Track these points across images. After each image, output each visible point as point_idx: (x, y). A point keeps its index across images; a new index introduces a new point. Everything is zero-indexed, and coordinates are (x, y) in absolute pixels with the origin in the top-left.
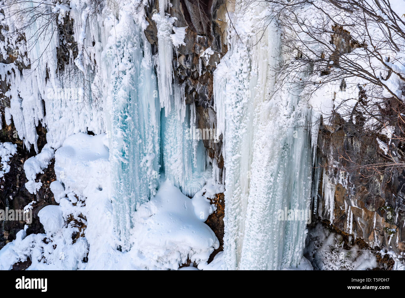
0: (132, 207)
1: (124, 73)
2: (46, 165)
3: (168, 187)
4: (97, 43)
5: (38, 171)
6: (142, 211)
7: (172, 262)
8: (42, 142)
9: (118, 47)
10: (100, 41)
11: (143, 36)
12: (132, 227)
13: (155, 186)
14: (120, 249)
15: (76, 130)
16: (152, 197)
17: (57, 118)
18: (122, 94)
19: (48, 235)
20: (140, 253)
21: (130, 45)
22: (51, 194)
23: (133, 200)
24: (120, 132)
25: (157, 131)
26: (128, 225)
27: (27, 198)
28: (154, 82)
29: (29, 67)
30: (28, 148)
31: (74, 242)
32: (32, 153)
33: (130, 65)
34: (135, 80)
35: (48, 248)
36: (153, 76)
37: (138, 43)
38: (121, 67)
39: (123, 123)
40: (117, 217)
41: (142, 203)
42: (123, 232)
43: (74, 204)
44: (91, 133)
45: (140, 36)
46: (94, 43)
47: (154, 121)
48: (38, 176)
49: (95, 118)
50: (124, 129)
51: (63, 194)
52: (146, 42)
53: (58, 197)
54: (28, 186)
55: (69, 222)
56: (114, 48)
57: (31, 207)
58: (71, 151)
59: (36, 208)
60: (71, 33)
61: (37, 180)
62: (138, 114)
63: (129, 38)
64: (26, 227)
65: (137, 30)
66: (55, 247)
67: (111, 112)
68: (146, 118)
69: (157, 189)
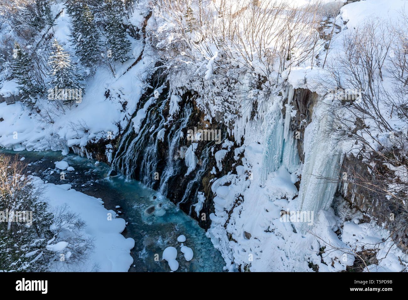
0: (268, 172)
1: (272, 124)
2: (242, 151)
3: (282, 168)
4: (265, 112)
5: (239, 153)
6: (271, 175)
7: (279, 196)
8: (242, 143)
9: (271, 114)
10: (266, 111)
11: (281, 112)
12: (266, 179)
13: (278, 167)
14: (261, 186)
15: (254, 141)
16: (276, 170)
17: (248, 136)
18: (270, 131)
19: (238, 176)
20: (268, 190)
21: (275, 114)
22: (242, 162)
23: (268, 170)
24: (267, 144)
25: (281, 147)
26: (265, 179)
27: (234, 161)
28: (283, 129)
29: (242, 117)
30: (238, 145)
31: (246, 180)
32: (239, 146)
33: (274, 121)
34: (275, 127)
35: (237, 180)
36: (282, 127)
37: (279, 114)
38: (271, 122)
39: (269, 141)
40: (262, 175)
41: (271, 172)
42: (263, 181)
43: (249, 167)
44: (259, 143)
45: (280, 111)
46: (264, 112)
47: (280, 143)
48: (239, 155)
49: (261, 138)
50: (269, 144)
51: (245, 163)
52: (282, 114)
53: (244, 163)
54: (235, 157)
55: (246, 173)
56: (270, 114)
57: (235, 165)
58: (251, 148)
59: (236, 165)
60: (257, 107)
61: (238, 156)
62: (275, 140)
63: (275, 111)
64: (232, 171)
65: (279, 109)
66: (240, 180)
67: (265, 137)
68: (278, 141)
69: (278, 168)
